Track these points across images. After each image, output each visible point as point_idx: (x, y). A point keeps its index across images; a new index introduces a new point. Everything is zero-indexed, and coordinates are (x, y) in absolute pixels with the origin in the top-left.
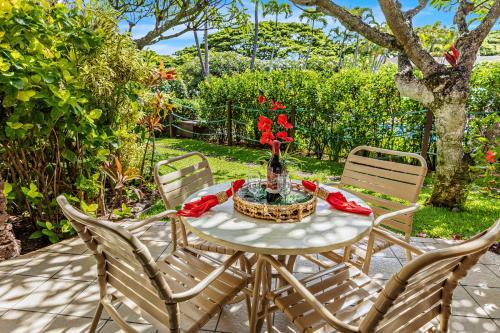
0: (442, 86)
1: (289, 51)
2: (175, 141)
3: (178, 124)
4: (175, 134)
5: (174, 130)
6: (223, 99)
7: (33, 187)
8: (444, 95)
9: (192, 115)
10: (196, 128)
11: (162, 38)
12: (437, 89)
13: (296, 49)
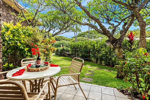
0: (115, 44)
1: (99, 37)
2: (63, 57)
3: (65, 53)
4: (64, 56)
5: (64, 55)
6: (74, 47)
7: (12, 64)
8: (115, 46)
9: (69, 51)
10: (68, 54)
11: (59, 34)
12: (114, 44)
13: (100, 36)
